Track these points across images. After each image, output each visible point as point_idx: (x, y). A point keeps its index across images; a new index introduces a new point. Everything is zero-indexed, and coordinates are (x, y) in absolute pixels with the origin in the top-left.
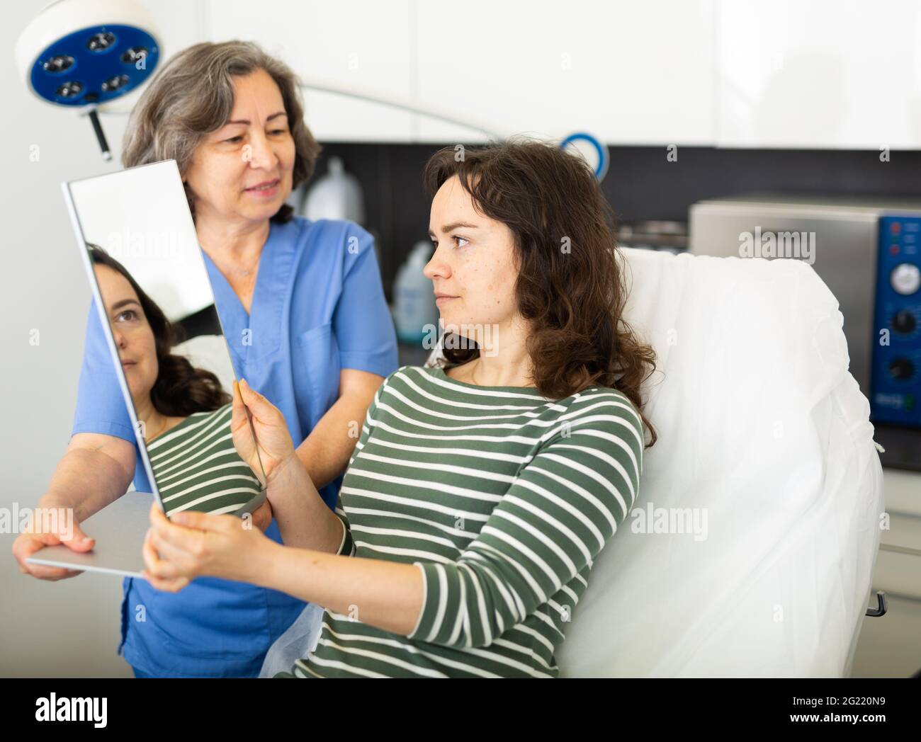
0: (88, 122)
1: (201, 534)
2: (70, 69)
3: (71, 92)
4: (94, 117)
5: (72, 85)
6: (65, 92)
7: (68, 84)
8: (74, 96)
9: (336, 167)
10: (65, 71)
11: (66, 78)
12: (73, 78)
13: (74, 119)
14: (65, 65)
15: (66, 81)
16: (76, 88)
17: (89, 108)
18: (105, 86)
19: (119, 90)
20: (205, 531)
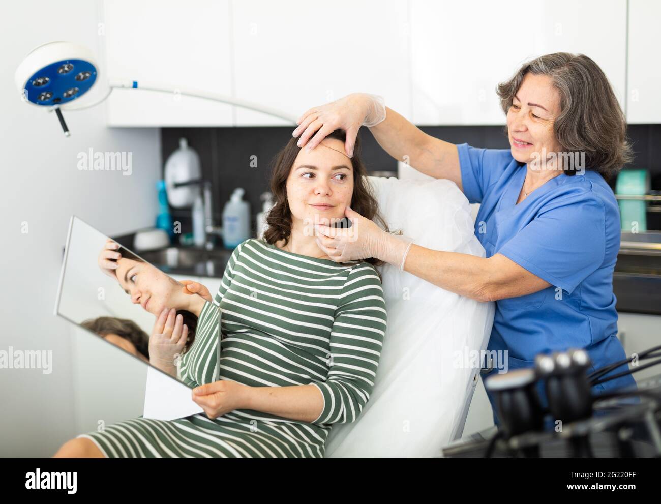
0: (55, 114)
1: (213, 396)
2: (47, 85)
3: (46, 98)
4: (58, 112)
5: (46, 94)
6: (43, 98)
7: (44, 94)
8: (47, 100)
9: (183, 143)
10: (43, 86)
11: (43, 90)
12: (47, 90)
13: (46, 113)
14: (44, 83)
15: (43, 92)
16: (48, 95)
17: (56, 106)
18: (65, 94)
19: (72, 96)
20: (214, 393)
